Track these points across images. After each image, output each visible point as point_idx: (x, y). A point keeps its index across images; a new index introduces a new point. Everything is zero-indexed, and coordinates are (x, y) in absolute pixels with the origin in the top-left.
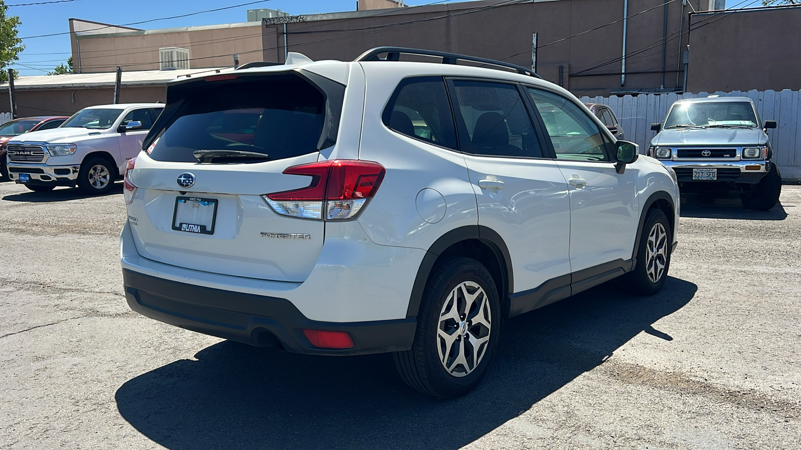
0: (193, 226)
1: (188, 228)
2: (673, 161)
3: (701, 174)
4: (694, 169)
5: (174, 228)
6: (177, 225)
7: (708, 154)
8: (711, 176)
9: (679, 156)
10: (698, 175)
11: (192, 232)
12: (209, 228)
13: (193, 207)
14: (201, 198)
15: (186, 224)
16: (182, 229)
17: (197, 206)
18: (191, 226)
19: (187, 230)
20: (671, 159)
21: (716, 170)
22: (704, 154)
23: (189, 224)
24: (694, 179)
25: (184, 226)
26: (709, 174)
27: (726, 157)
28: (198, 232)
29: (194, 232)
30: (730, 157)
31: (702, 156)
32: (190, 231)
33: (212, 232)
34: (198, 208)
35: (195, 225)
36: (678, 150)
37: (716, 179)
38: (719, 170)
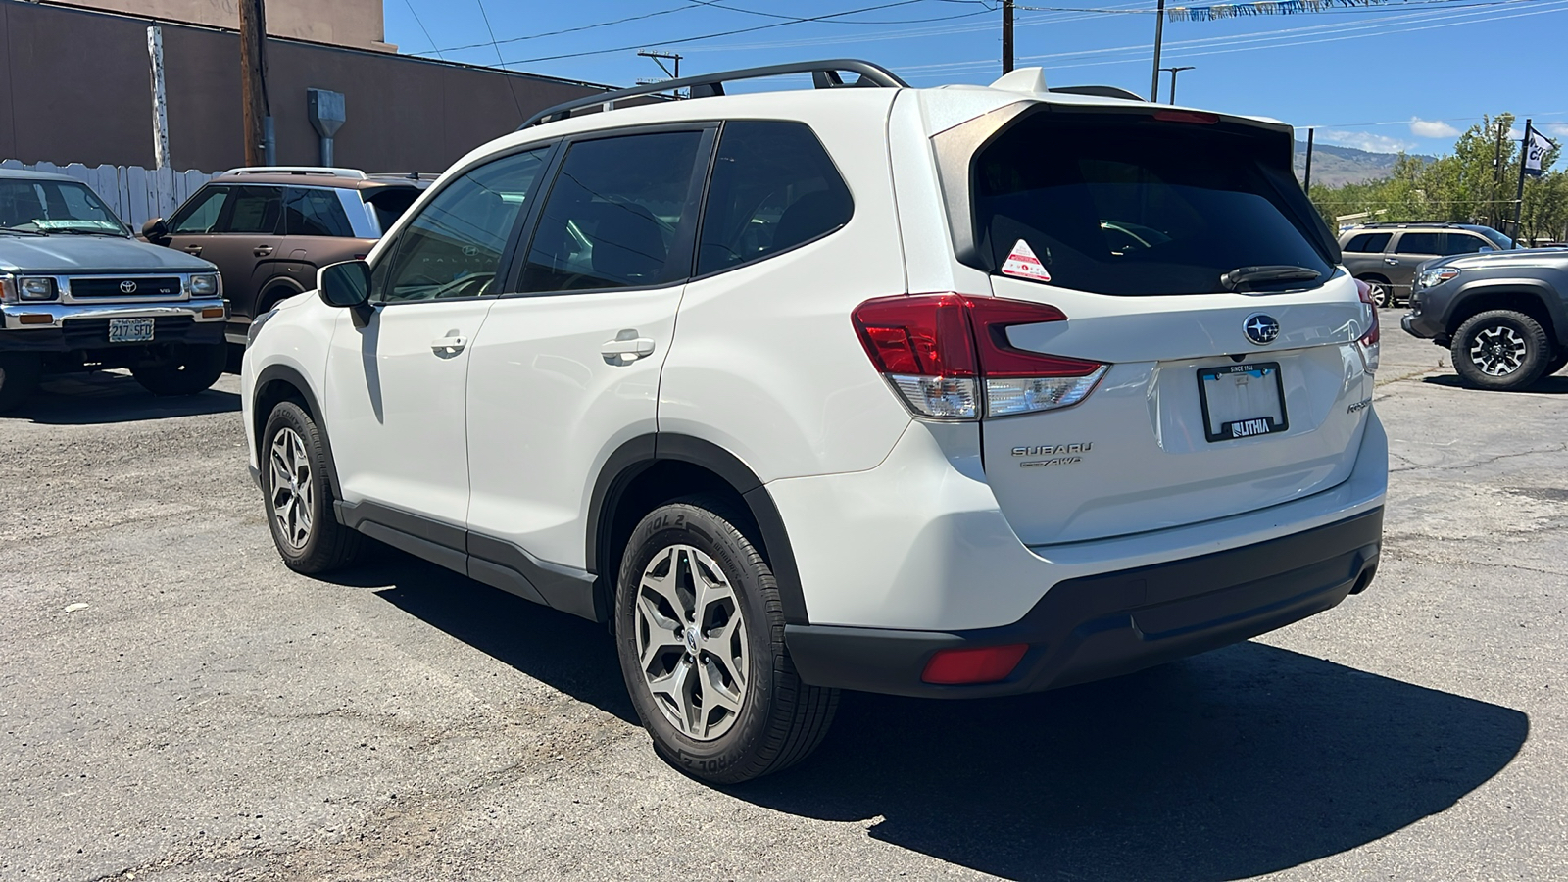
0: (1253, 422)
1: (1245, 430)
2: (62, 304)
3: (124, 330)
4: (111, 321)
5: (1210, 437)
6: (1216, 429)
7: (133, 288)
8: (144, 332)
9: (74, 294)
10: (118, 332)
11: (1254, 435)
12: (1277, 421)
13: (1237, 385)
14: (1253, 364)
15: (1239, 422)
16: (1235, 435)
17: (1245, 381)
18: (1250, 423)
19: (1244, 434)
20: (58, 300)
21: (153, 320)
22: (124, 288)
23: (1243, 422)
24: (111, 340)
25: (1236, 427)
26: (138, 328)
27: (164, 294)
28: (1266, 432)
29: (1258, 434)
30: (171, 293)
31: (120, 294)
32: (1250, 435)
33: (1284, 426)
34: (1246, 384)
35: (1255, 420)
36: (71, 281)
37: (152, 338)
38: (160, 320)
